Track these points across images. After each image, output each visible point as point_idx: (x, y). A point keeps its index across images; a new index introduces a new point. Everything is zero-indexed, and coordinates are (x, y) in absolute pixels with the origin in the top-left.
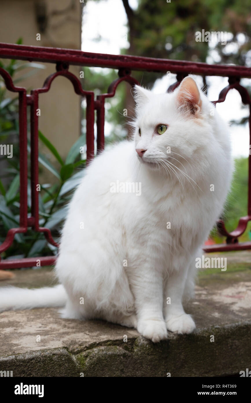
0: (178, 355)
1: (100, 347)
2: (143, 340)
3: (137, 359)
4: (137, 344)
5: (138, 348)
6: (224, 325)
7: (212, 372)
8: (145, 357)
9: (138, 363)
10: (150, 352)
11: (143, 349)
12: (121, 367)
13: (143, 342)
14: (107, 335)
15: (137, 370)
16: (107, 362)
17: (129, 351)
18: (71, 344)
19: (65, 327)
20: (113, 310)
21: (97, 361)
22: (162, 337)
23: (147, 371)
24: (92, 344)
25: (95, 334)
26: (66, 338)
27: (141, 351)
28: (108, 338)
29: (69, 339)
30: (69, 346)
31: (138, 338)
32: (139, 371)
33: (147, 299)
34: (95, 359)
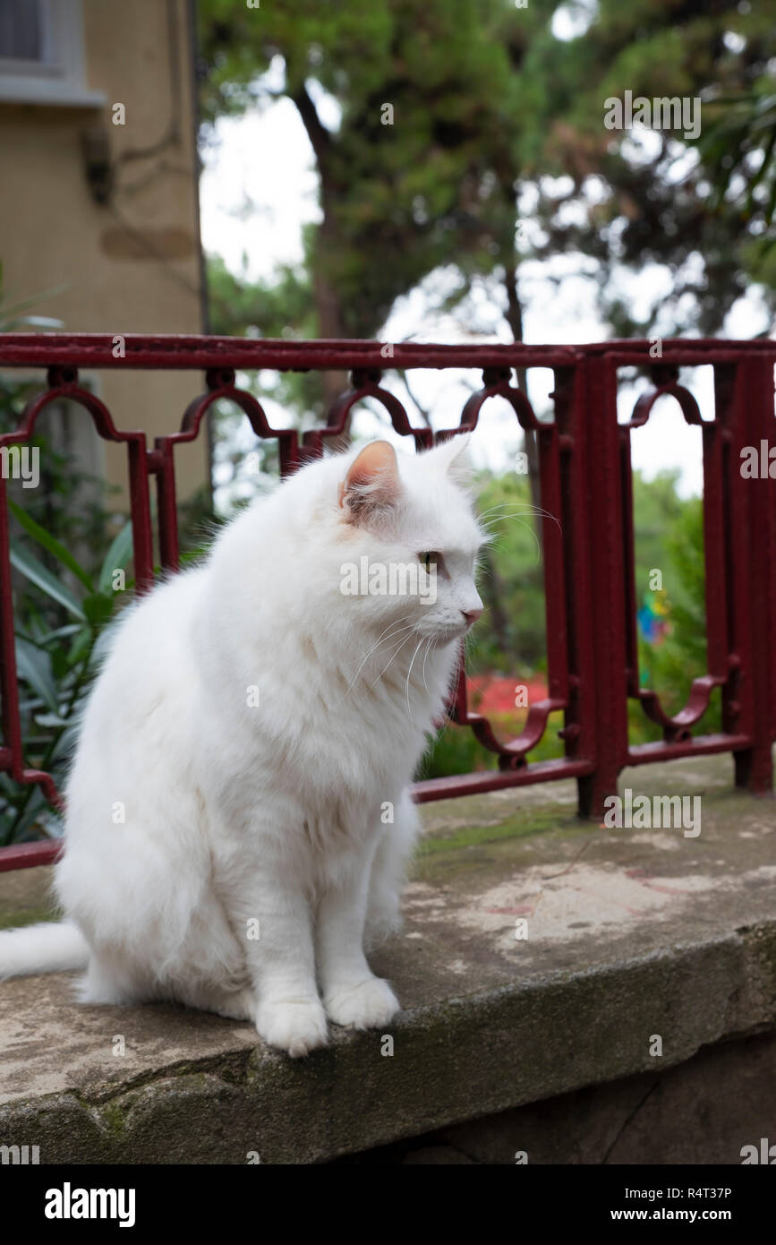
0: (360, 1079)
1: (162, 1080)
2: (270, 1054)
3: (255, 1101)
4: (255, 1064)
5: (257, 1075)
6: (472, 994)
7: (446, 1111)
8: (276, 1093)
9: (258, 1109)
10: (287, 1080)
11: (269, 1074)
12: (216, 1124)
13: (270, 1057)
14: (181, 1047)
15: (256, 1128)
16: (179, 1115)
17: (234, 1083)
18: (87, 1080)
19: (80, 1031)
20: (195, 980)
21: (154, 1117)
22: (313, 1043)
23: (282, 1126)
24: (141, 1074)
25: (151, 1045)
26: (80, 1063)
27: (264, 1080)
28: (183, 1056)
29: (84, 1065)
30: (84, 1085)
31: (257, 1049)
32: (263, 1129)
33: (273, 955)
34: (149, 1111)
